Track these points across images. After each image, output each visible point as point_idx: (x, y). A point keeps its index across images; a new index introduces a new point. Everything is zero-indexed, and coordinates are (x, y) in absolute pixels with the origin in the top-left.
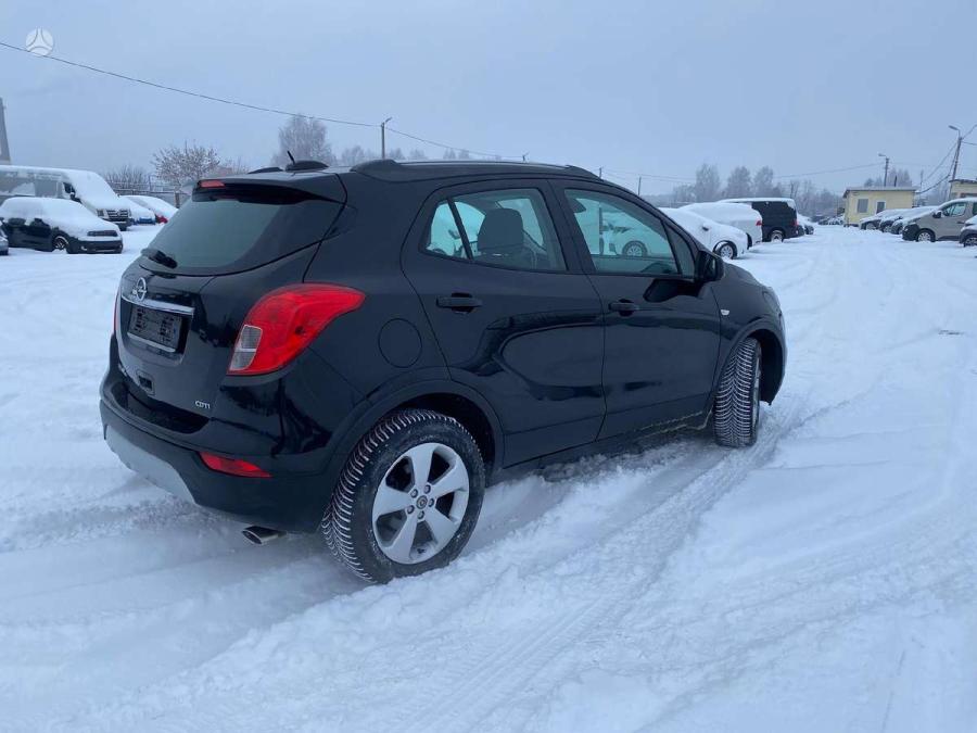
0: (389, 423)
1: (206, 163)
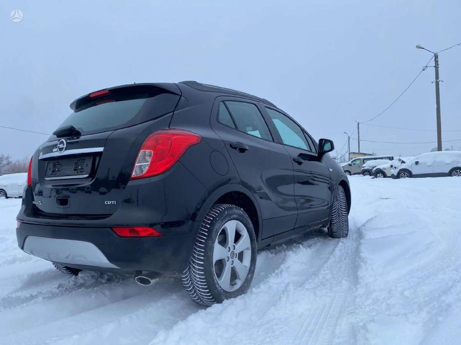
0: (214, 208)
1: (5, 162)
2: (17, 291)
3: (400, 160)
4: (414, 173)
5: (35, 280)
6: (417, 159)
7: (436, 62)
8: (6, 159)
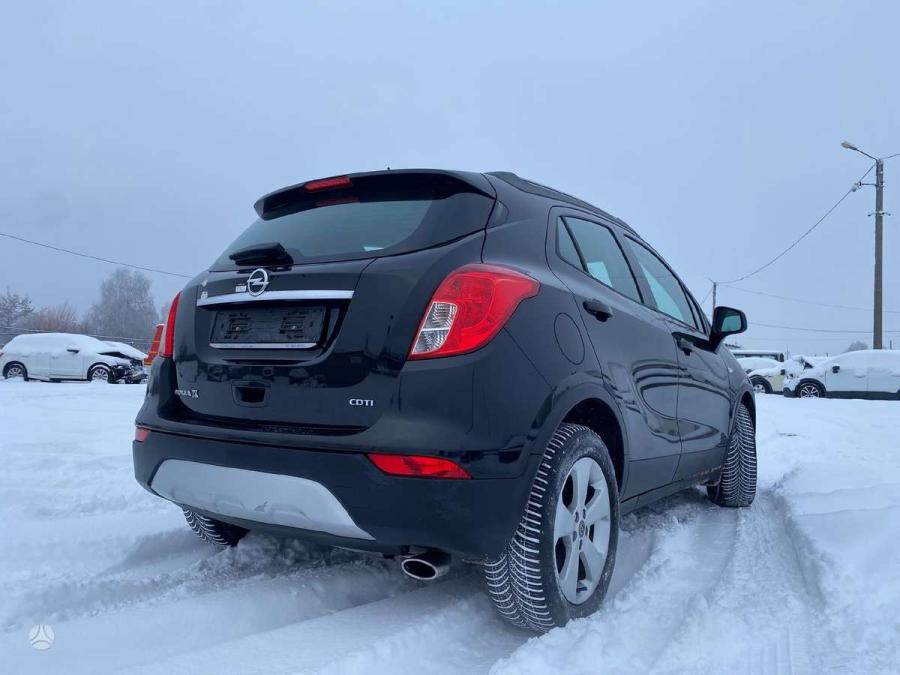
2: (115, 569)
3: (802, 361)
4: (829, 389)
5: (152, 550)
6: (834, 361)
7: (879, 176)
8: (22, 304)
